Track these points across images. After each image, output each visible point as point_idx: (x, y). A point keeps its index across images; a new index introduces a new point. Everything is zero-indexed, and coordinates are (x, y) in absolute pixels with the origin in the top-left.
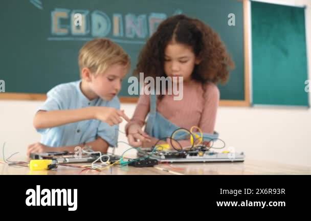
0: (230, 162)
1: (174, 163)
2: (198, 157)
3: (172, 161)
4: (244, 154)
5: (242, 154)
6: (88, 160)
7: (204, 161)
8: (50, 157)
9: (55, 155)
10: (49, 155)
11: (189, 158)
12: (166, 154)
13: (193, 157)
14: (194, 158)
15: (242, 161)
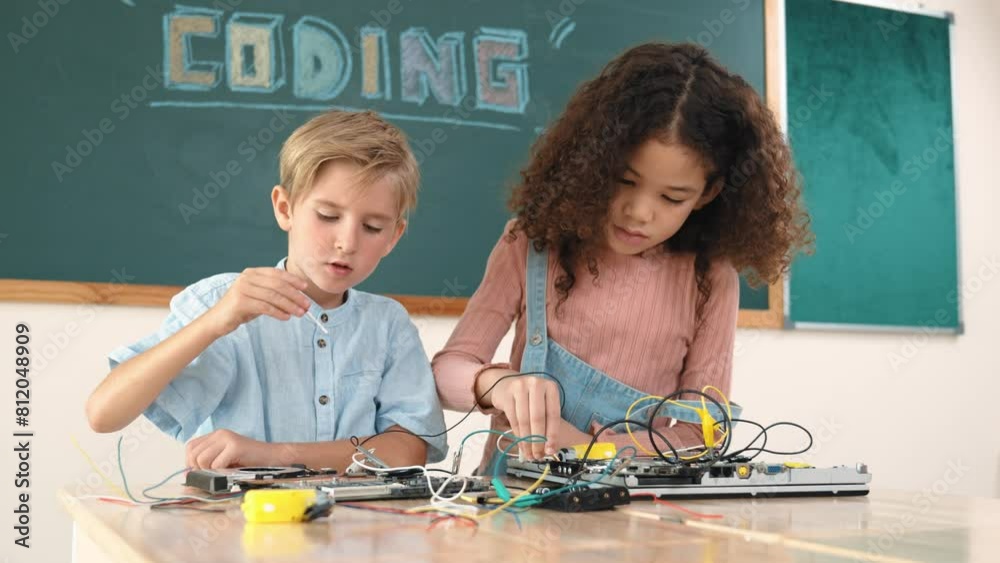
0: (829, 494)
1: (665, 498)
2: (734, 480)
3: (658, 492)
4: (869, 471)
5: (864, 470)
6: (394, 491)
7: (753, 491)
8: (260, 482)
9: (275, 477)
10: (258, 477)
11: (709, 484)
12: (641, 471)
13: (722, 481)
14: (722, 485)
15: (865, 493)
